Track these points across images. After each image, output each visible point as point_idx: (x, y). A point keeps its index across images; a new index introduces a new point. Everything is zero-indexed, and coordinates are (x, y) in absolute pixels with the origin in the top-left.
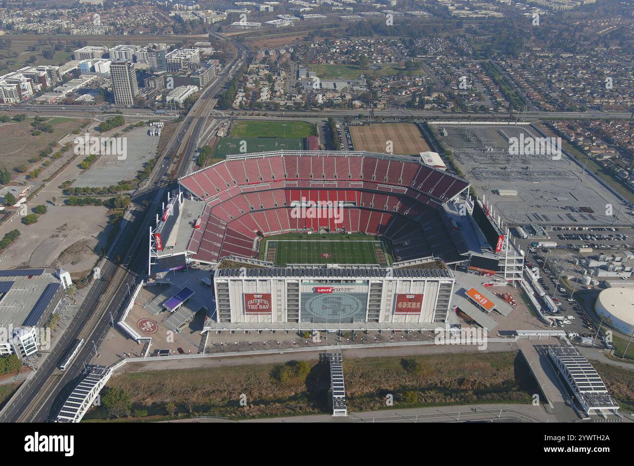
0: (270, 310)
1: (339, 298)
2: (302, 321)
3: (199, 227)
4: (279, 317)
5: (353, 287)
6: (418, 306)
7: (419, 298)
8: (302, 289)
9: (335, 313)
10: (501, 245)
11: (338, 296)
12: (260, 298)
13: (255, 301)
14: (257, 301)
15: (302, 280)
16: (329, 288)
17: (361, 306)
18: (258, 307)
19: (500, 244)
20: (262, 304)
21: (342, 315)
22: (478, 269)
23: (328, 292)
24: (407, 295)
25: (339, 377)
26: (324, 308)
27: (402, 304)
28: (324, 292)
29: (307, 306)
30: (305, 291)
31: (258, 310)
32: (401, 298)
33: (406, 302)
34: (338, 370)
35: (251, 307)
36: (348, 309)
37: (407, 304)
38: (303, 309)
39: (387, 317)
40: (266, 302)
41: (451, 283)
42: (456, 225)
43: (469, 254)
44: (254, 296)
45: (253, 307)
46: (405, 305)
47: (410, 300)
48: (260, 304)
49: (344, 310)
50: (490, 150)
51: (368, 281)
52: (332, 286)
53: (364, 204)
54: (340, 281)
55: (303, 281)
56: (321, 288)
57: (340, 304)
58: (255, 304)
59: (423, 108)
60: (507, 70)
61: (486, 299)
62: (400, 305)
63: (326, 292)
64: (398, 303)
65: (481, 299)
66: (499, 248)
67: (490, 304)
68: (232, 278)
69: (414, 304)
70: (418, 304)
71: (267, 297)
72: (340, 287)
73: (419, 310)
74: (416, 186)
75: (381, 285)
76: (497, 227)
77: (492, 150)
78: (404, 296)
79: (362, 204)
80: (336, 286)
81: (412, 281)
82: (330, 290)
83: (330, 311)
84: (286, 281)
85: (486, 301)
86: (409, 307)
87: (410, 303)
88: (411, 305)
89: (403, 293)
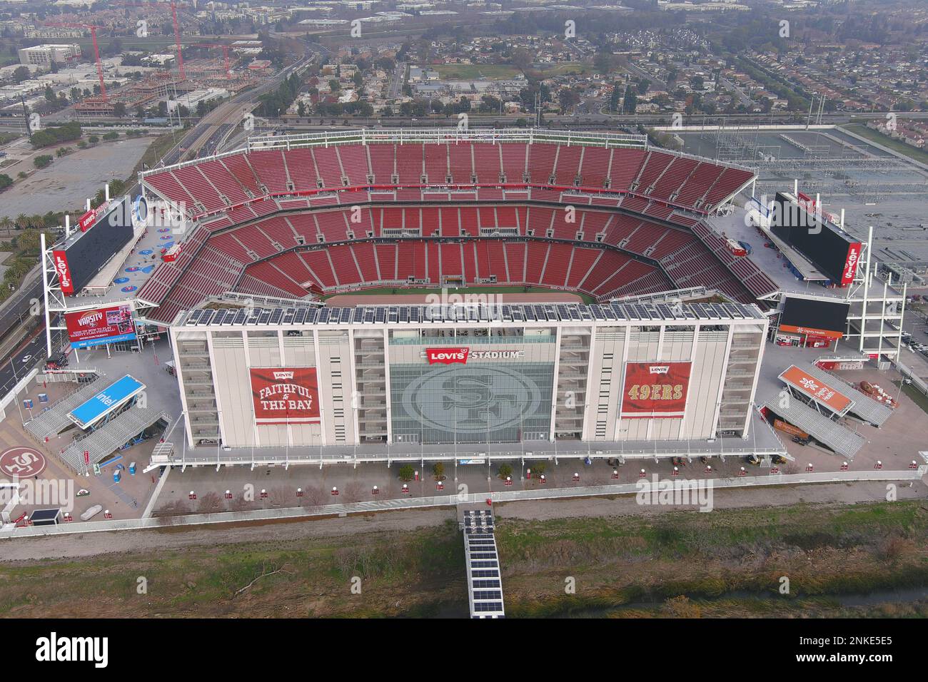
0: (315, 411)
1: (484, 379)
2: (395, 439)
3: (173, 260)
4: (340, 431)
5: (518, 346)
6: (678, 396)
7: (679, 373)
8: (392, 356)
9: (474, 416)
10: (854, 268)
11: (482, 373)
12: (289, 381)
13: (277, 389)
14: (282, 388)
15: (391, 332)
16: (458, 351)
17: (537, 398)
18: (287, 404)
19: (851, 264)
20: (296, 396)
21: (491, 423)
22: (800, 330)
23: (457, 360)
24: (651, 365)
25: (487, 564)
26: (447, 403)
27: (639, 389)
28: (446, 361)
29: (406, 400)
30: (400, 361)
31: (288, 413)
32: (637, 373)
33: (649, 383)
34: (486, 549)
35: (268, 406)
36: (505, 405)
37: (651, 388)
38: (397, 409)
39: (601, 426)
40: (304, 391)
41: (759, 331)
42: (737, 246)
43: (778, 297)
44: (275, 373)
45: (274, 405)
46: (646, 393)
47: (660, 379)
48: (291, 397)
49: (495, 410)
50: (770, 159)
51: (554, 331)
52: (466, 346)
53: (533, 231)
54: (485, 332)
55: (395, 334)
56: (437, 351)
57: (484, 393)
58: (278, 397)
59: (632, 111)
60: (772, 65)
61: (830, 390)
62: (633, 393)
63: (452, 360)
64: (628, 386)
65: (818, 390)
66: (848, 275)
67: (841, 401)
68: (215, 327)
69: (667, 389)
70: (678, 388)
71: (306, 377)
72: (485, 347)
73: (679, 405)
74: (641, 190)
75: (585, 340)
76: (840, 230)
77: (773, 159)
78: (644, 367)
79: (530, 233)
80: (474, 346)
81: (663, 329)
82: (461, 356)
83: (464, 413)
84: (351, 333)
85: (830, 395)
86: (656, 397)
87: (657, 388)
88: (661, 392)
89: (641, 360)
